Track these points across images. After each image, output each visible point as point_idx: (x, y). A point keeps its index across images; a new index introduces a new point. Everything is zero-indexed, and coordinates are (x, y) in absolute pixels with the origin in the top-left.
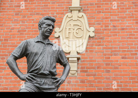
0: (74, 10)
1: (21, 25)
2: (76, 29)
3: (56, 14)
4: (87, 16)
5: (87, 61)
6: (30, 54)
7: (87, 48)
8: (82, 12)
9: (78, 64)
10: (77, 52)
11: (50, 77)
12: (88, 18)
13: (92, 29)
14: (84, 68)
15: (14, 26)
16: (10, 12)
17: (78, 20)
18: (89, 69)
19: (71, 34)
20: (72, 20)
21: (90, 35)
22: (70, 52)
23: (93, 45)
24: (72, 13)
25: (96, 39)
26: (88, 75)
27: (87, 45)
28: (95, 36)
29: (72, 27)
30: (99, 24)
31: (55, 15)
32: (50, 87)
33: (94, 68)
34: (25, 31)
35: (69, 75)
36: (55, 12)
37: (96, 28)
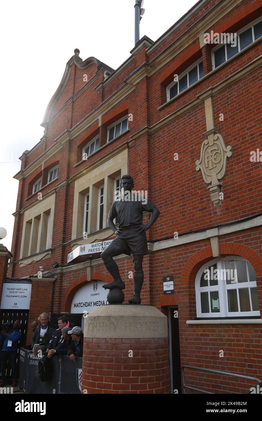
0: (209, 135)
1: (169, 170)
2: (213, 155)
4: (222, 135)
5: (229, 186)
7: (227, 171)
8: (218, 133)
9: (220, 191)
10: (218, 179)
12: (224, 138)
13: (229, 147)
14: (227, 194)
15: (164, 173)
16: (159, 161)
17: (215, 145)
18: (231, 194)
19: (210, 162)
20: (209, 147)
21: (227, 156)
22: (211, 182)
23: (232, 165)
24: (208, 139)
25: (234, 157)
26: (231, 200)
27: (227, 167)
28: (233, 154)
29: (210, 154)
30: (236, 139)
31: (194, 147)
32: (133, 236)
33: (236, 191)
34: (173, 175)
35: (214, 205)
36: (194, 145)
37: (232, 145)
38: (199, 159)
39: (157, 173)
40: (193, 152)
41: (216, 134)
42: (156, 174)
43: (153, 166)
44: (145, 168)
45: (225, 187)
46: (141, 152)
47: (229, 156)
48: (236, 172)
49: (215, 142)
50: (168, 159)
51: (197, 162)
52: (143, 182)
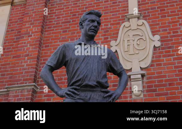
0: (132, 18)
2: (136, 40)
3: (110, 25)
4: (148, 22)
6: (69, 61)
7: (152, 61)
8: (142, 19)
9: (143, 82)
10: (141, 68)
11: (99, 89)
12: (150, 25)
13: (157, 37)
14: (151, 86)
16: (56, 30)
17: (138, 30)
18: (158, 88)
19: (131, 47)
20: (130, 30)
21: (154, 46)
22: (131, 69)
23: (160, 57)
24: (129, 22)
25: (163, 49)
27: (153, 57)
28: (162, 45)
29: (131, 38)
30: (165, 30)
33: (165, 85)
35: (133, 97)
36: (109, 23)
37: (161, 36)
38: (116, 40)
39: (51, 43)
40: (107, 31)
41: (141, 19)
42: (48, 43)
43: (46, 33)
44: (36, 32)
45: (150, 78)
46: (33, 13)
47: (156, 46)
48: (165, 64)
49: (139, 27)
50: (69, 31)
51: (113, 43)
52: (29, 48)
